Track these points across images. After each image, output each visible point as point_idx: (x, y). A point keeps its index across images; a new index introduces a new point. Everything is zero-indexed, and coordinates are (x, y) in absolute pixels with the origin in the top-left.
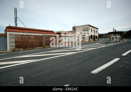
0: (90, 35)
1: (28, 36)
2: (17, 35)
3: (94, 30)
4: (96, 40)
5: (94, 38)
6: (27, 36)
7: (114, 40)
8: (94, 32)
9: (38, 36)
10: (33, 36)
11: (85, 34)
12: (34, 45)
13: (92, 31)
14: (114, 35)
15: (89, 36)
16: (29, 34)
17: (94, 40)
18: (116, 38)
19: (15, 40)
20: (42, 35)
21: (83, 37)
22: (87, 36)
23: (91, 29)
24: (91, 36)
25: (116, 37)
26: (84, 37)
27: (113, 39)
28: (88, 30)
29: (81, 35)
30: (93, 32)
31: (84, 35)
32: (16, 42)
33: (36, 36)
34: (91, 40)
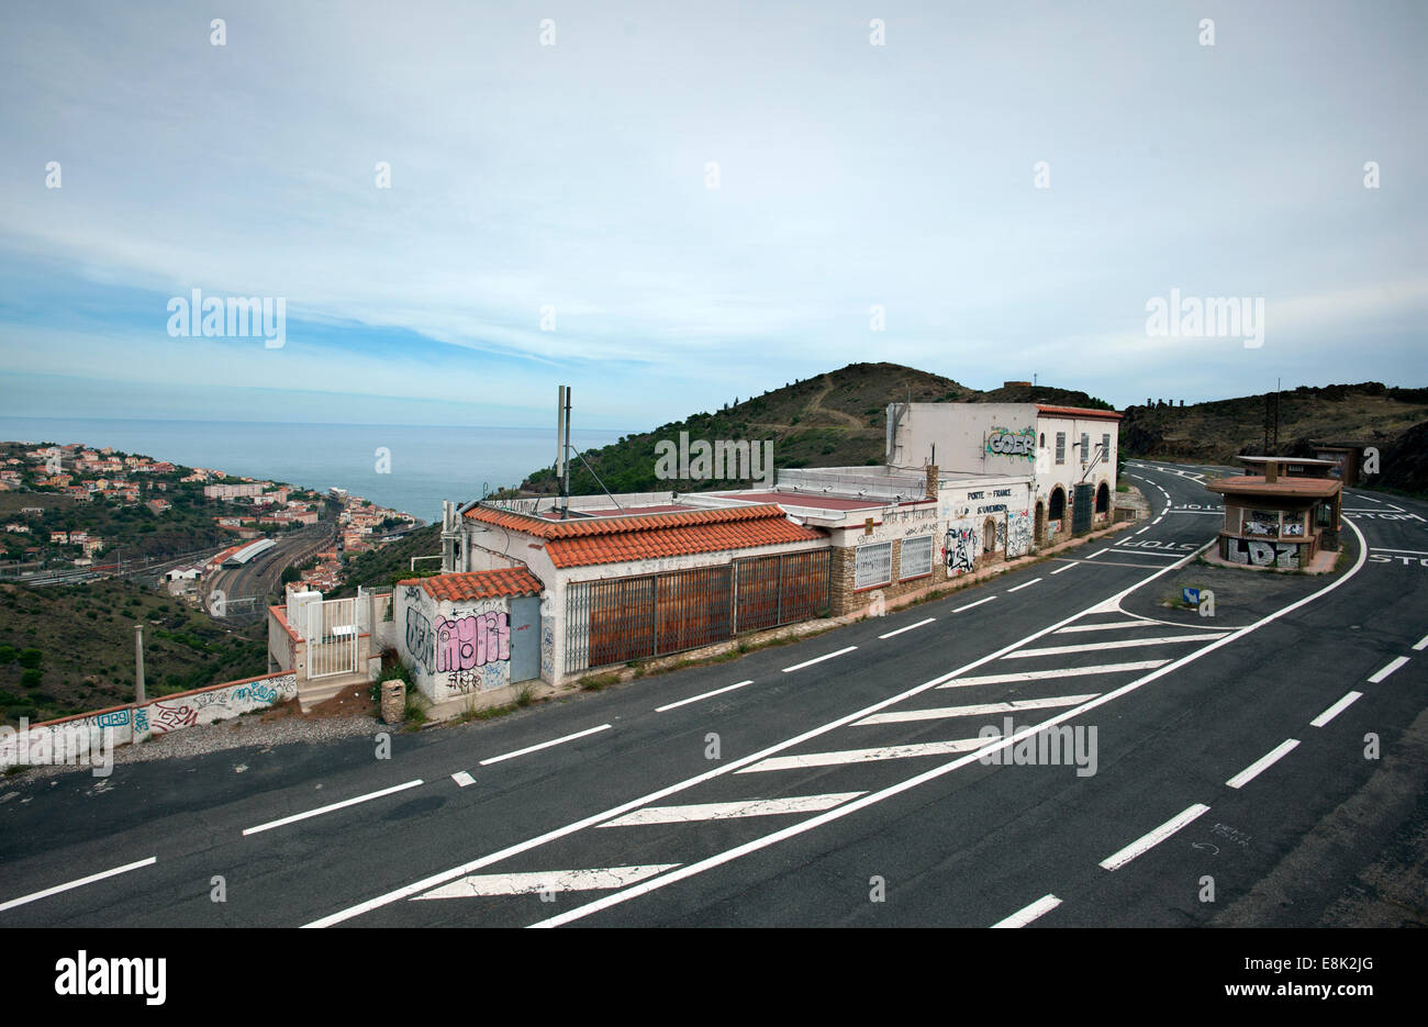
0: (1045, 493)
1: (652, 577)
2: (603, 582)
3: (1085, 442)
4: (1097, 518)
5: (1075, 509)
6: (648, 584)
7: (1256, 559)
8: (1084, 453)
9: (704, 570)
10: (680, 573)
11: (1005, 493)
12: (681, 638)
13: (1060, 454)
14: (1256, 517)
15: (1039, 505)
16: (656, 562)
17: (1081, 525)
18: (1273, 545)
19: (592, 618)
20: (723, 559)
21: (990, 524)
22: (1021, 503)
23: (1051, 441)
24: (1058, 494)
25: (1274, 532)
26: (999, 517)
27: (1243, 546)
28: (1030, 455)
29: (973, 513)
30: (1073, 456)
31: (997, 508)
32: (594, 628)
33: (695, 571)
34: (1052, 526)
